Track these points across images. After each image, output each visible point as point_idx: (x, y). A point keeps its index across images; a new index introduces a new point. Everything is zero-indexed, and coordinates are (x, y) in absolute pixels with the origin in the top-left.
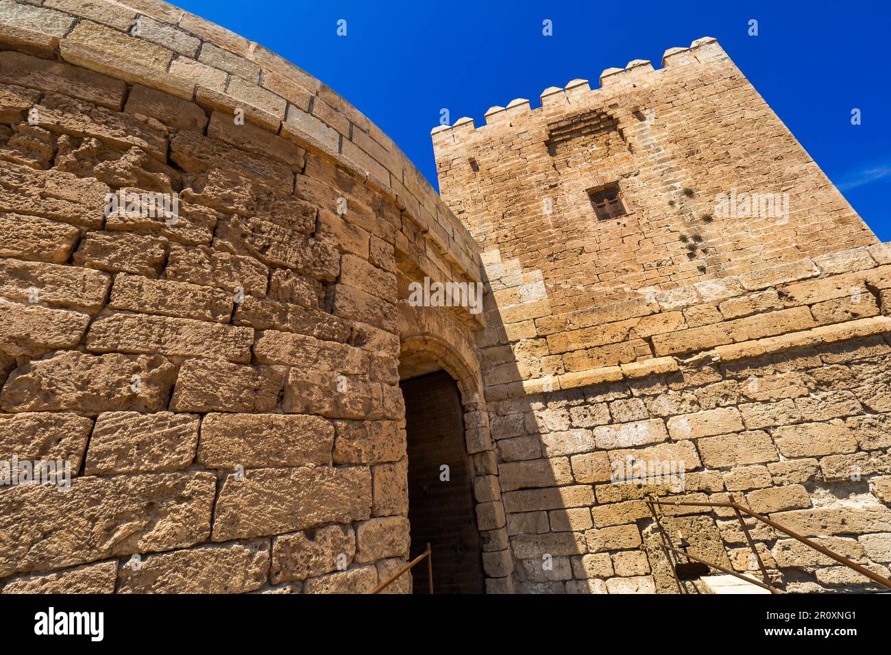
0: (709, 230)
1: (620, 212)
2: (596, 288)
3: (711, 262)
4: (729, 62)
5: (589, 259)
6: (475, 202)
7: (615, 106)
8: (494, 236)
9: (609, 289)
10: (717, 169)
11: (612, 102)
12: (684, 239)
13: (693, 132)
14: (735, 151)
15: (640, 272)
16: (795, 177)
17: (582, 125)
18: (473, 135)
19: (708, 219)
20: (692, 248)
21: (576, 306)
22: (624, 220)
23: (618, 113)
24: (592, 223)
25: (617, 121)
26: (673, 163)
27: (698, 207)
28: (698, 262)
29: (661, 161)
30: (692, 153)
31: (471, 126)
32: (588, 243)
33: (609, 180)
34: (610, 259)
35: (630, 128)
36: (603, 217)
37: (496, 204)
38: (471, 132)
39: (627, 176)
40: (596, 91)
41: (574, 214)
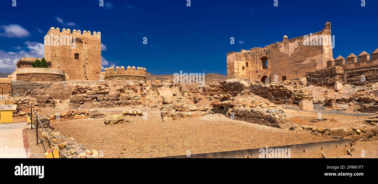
0: (87, 65)
1: (78, 59)
2: (71, 69)
3: (85, 69)
4: (100, 40)
5: (72, 65)
6: (57, 49)
7: (83, 39)
8: (59, 56)
9: (73, 70)
10: (91, 57)
11: (83, 38)
12: (84, 65)
13: (91, 50)
14: (94, 55)
15: (77, 68)
16: (98, 61)
17: (77, 40)
18: (59, 34)
19: (87, 64)
20: (84, 67)
21: (68, 71)
22: (78, 60)
23: (83, 41)
24: (74, 59)
25: (82, 43)
26: (87, 54)
27: (87, 62)
28: (84, 69)
29: (86, 53)
30: (89, 53)
31: (59, 31)
32: (72, 62)
33: (78, 53)
34: (74, 65)
35: (84, 44)
36: (75, 58)
37: (61, 50)
38: (59, 33)
39: (80, 53)
40: (82, 35)
41: (71, 57)
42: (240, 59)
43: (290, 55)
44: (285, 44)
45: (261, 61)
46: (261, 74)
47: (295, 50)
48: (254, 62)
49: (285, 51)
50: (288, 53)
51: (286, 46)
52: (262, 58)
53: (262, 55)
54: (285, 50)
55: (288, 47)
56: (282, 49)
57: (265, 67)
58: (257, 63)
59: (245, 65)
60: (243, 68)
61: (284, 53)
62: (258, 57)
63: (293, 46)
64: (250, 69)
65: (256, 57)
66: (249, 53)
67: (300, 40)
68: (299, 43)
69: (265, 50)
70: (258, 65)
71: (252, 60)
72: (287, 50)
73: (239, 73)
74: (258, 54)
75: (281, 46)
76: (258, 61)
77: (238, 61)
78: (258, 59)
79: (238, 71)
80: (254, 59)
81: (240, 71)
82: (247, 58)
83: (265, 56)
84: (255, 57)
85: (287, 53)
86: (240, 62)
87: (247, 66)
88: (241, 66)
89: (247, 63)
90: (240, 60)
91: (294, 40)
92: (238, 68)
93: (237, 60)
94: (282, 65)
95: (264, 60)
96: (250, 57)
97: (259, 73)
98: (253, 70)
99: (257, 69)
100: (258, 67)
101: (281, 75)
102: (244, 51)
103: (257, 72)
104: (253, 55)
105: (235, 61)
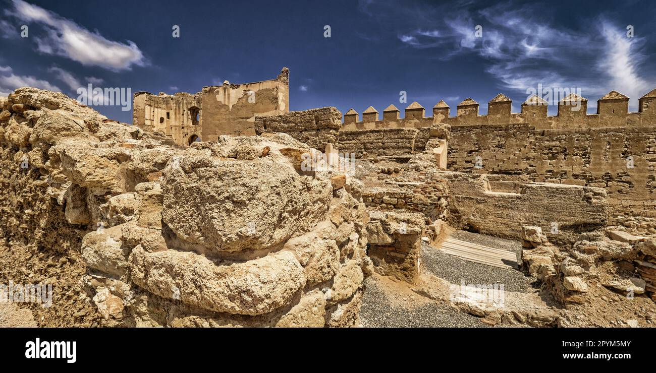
42: (156, 106)
43: (231, 107)
44: (225, 89)
45: (189, 112)
46: (189, 131)
47: (239, 100)
48: (179, 114)
49: (225, 101)
50: (229, 103)
51: (226, 93)
52: (191, 108)
53: (191, 103)
54: (225, 98)
55: (229, 94)
56: (220, 97)
57: (195, 122)
58: (183, 115)
59: (165, 117)
60: (162, 120)
61: (223, 103)
62: (185, 105)
63: (236, 94)
64: (173, 122)
65: (183, 105)
66: (172, 99)
67: (247, 86)
68: (245, 91)
69: (197, 98)
70: (185, 119)
71: (176, 109)
72: (227, 100)
73: (154, 127)
74: (185, 101)
75: (218, 92)
76: (185, 112)
77: (152, 108)
78: (185, 109)
79: (151, 122)
80: (179, 108)
81: (155, 123)
82: (169, 105)
83: (196, 105)
84: (181, 105)
85: (227, 103)
86: (156, 109)
87: (168, 118)
88: (158, 117)
89: (168, 114)
90: (157, 108)
91: (239, 86)
92: (152, 119)
93: (150, 105)
94: (219, 120)
95: (194, 111)
96: (173, 105)
97: (185, 130)
98: (178, 124)
99: (183, 124)
100: (185, 122)
101: (216, 134)
102: (165, 95)
103: (183, 128)
104: (178, 103)
105: (148, 108)
